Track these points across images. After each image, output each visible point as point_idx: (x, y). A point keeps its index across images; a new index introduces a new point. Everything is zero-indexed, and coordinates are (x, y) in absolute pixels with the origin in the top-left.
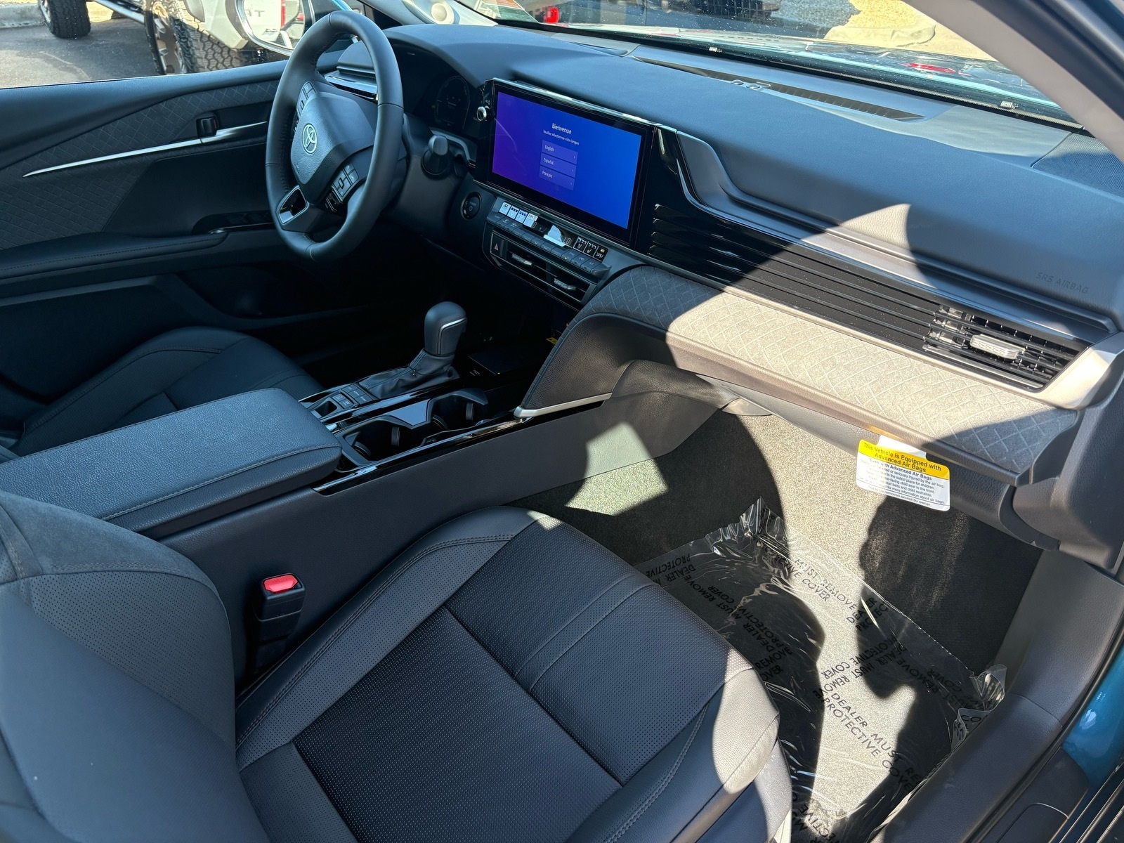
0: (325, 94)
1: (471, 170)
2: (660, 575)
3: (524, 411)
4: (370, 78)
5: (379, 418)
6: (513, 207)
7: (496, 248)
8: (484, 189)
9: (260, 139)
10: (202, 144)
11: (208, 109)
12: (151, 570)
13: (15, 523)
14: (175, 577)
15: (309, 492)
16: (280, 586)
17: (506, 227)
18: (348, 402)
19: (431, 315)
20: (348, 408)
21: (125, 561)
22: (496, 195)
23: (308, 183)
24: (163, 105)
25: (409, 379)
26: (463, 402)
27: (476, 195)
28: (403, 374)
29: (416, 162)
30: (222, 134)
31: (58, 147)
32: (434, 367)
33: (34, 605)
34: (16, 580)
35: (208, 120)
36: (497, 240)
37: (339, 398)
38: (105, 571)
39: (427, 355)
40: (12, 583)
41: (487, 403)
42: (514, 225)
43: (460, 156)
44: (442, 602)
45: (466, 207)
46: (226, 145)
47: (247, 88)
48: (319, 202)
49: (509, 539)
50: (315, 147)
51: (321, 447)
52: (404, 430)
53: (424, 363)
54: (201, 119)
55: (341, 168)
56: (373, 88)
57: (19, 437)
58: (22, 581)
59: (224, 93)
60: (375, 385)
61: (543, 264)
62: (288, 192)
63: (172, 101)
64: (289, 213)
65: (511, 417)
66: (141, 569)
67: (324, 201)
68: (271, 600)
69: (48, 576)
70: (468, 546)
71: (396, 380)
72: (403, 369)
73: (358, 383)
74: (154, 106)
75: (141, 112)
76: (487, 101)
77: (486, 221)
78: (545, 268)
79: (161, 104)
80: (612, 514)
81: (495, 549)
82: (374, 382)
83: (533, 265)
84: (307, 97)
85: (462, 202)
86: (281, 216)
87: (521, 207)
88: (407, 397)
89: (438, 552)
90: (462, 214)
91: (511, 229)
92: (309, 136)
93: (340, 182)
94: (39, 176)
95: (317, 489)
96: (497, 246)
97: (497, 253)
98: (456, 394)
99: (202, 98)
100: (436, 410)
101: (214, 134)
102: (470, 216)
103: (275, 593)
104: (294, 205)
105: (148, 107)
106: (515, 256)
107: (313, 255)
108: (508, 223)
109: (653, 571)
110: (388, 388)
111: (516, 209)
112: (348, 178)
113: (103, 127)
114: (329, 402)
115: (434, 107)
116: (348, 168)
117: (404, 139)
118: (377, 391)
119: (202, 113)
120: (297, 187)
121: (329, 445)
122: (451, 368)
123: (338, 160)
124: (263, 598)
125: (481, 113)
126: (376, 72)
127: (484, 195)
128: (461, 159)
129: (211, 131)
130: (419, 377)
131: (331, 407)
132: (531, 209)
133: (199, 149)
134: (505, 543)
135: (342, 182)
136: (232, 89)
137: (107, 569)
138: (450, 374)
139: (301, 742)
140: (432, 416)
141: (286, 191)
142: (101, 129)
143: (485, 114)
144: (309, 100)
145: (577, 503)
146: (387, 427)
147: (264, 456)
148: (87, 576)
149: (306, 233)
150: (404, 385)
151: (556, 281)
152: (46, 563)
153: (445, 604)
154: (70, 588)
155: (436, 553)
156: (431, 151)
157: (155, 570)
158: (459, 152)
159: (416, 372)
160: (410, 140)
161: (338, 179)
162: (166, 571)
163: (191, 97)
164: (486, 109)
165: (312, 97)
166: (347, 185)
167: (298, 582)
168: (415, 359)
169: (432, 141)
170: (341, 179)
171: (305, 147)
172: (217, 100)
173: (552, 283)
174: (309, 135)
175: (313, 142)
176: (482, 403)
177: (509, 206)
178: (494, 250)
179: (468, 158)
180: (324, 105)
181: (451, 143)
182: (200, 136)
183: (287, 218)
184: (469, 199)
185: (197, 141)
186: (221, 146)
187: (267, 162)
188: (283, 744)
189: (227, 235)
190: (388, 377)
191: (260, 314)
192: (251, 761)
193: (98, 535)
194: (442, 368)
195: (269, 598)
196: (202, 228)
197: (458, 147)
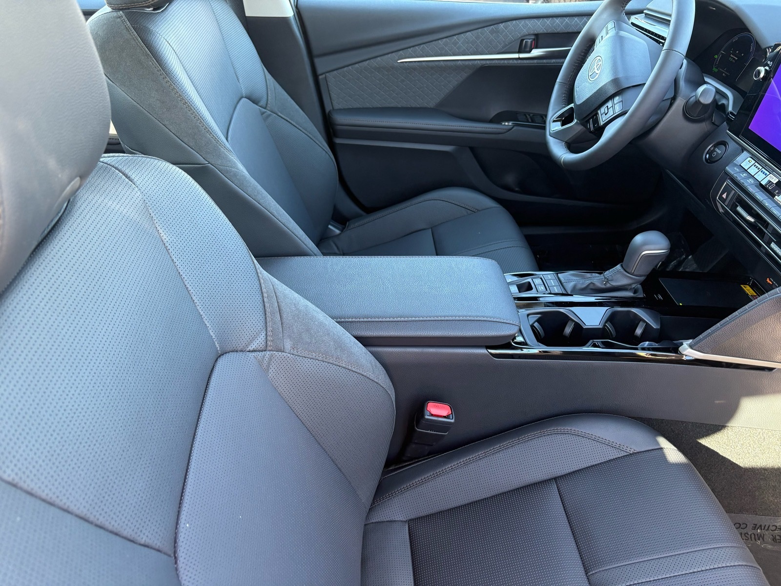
0: (622, 33)
1: (729, 121)
2: (767, 533)
3: (690, 350)
4: (667, 23)
5: (562, 310)
6: (756, 164)
7: (724, 196)
8: (733, 141)
9: (562, 60)
10: (519, 59)
11: (532, 32)
12: (354, 369)
13: (279, 311)
14: (367, 380)
15: (483, 351)
16: (437, 411)
17: (742, 181)
18: (543, 288)
19: (639, 239)
20: (541, 293)
21: (338, 358)
22: (743, 149)
23: (581, 104)
24: (502, 26)
25: (599, 285)
26: (637, 320)
27: (724, 143)
28: (596, 279)
29: (680, 103)
30: (536, 52)
31: (424, 45)
32: (624, 281)
33: (270, 371)
34: (265, 351)
35: (529, 41)
36: (727, 190)
37: (538, 281)
38: (323, 361)
39: (622, 270)
40: (261, 353)
41: (659, 327)
42: (751, 181)
43: (723, 104)
44: (554, 476)
45: (710, 153)
46: (535, 61)
47: (567, 20)
48: (584, 122)
49: (631, 452)
50: (597, 76)
51: (505, 321)
52: (578, 327)
53: (616, 276)
54: (524, 39)
55: (612, 97)
56: (665, 31)
57: (342, 231)
58: (268, 353)
59: (548, 22)
60: (569, 281)
61: (766, 224)
62: (564, 107)
63: (509, 23)
64: (559, 123)
65: (676, 350)
66: (347, 367)
67: (588, 121)
68: (428, 419)
69: (286, 354)
70: (593, 442)
71: (588, 282)
72: (597, 275)
73: (557, 274)
74: (496, 25)
75: (485, 29)
76: (769, 62)
77: (724, 169)
78: (766, 228)
79: (500, 24)
80: (741, 465)
81: (614, 454)
82: (571, 278)
83: (755, 222)
84: (607, 33)
85: (709, 146)
86: (553, 124)
87: (765, 166)
88: (592, 299)
89: (567, 435)
90: (704, 157)
91: (746, 184)
92: (595, 67)
93: (606, 109)
94: (408, 63)
95: (490, 351)
96: (725, 194)
97: (724, 201)
98: (634, 310)
99: (530, 23)
100: (611, 318)
101: (530, 52)
102: (710, 161)
103: (432, 415)
104: (565, 119)
105: (491, 25)
106: (739, 209)
107: (563, 162)
108: (746, 178)
109: (761, 526)
110: (580, 286)
111: (759, 166)
112: (615, 106)
113: (457, 36)
114: (529, 283)
115: (716, 57)
116: (617, 99)
117: (676, 82)
118: (569, 286)
119: (527, 35)
120: (572, 105)
121: (511, 322)
122: (639, 286)
123: (612, 91)
124: (423, 415)
125: (759, 72)
126: (673, 20)
127: (732, 146)
128: (723, 108)
129: (528, 49)
130: (608, 285)
131: (529, 287)
132: (774, 170)
133: (515, 62)
134: (626, 454)
135: (608, 109)
136: (555, 19)
137: (325, 360)
138: (635, 292)
139: (413, 524)
140: (606, 322)
141: (563, 105)
142: (455, 37)
143: (762, 75)
144: (608, 36)
145: (709, 442)
146: (565, 319)
147: (460, 314)
148: (311, 361)
149: (566, 142)
150: (593, 288)
151: (773, 245)
152: (288, 345)
153: (555, 479)
154: (297, 366)
155: (565, 436)
156: (696, 98)
157: (356, 371)
158: (724, 101)
159: (608, 281)
160: (682, 83)
161: (606, 106)
162: (363, 373)
163: (523, 22)
164: (766, 70)
165: (612, 33)
166: (611, 113)
167: (452, 413)
168: (611, 270)
169: (701, 89)
170: (607, 106)
171: (589, 75)
172: (539, 26)
173: (768, 245)
174: (596, 65)
175: (597, 72)
176: (654, 325)
177: (754, 162)
178: (721, 197)
179: (730, 109)
180: (619, 41)
181: (718, 91)
182: (519, 52)
183: (556, 127)
184: (715, 146)
185: (516, 56)
186: (531, 61)
187: (558, 80)
188: (401, 519)
189: (513, 128)
190: (583, 277)
191: (517, 189)
192: (377, 521)
193: (329, 334)
194: (630, 285)
195: (427, 417)
196: (498, 119)
197: (725, 96)
